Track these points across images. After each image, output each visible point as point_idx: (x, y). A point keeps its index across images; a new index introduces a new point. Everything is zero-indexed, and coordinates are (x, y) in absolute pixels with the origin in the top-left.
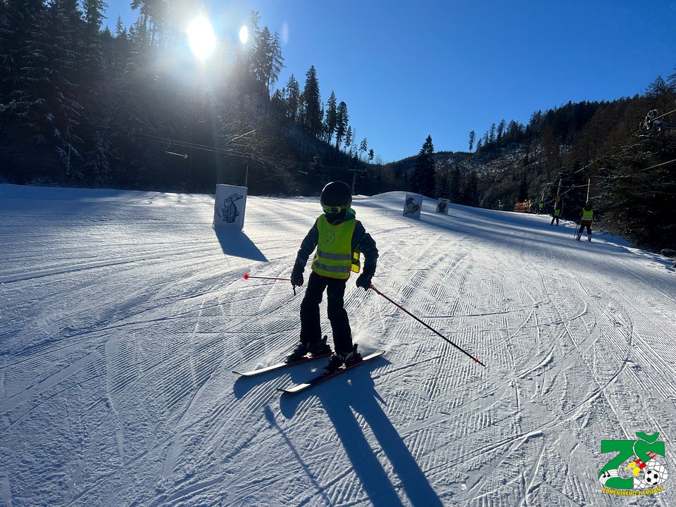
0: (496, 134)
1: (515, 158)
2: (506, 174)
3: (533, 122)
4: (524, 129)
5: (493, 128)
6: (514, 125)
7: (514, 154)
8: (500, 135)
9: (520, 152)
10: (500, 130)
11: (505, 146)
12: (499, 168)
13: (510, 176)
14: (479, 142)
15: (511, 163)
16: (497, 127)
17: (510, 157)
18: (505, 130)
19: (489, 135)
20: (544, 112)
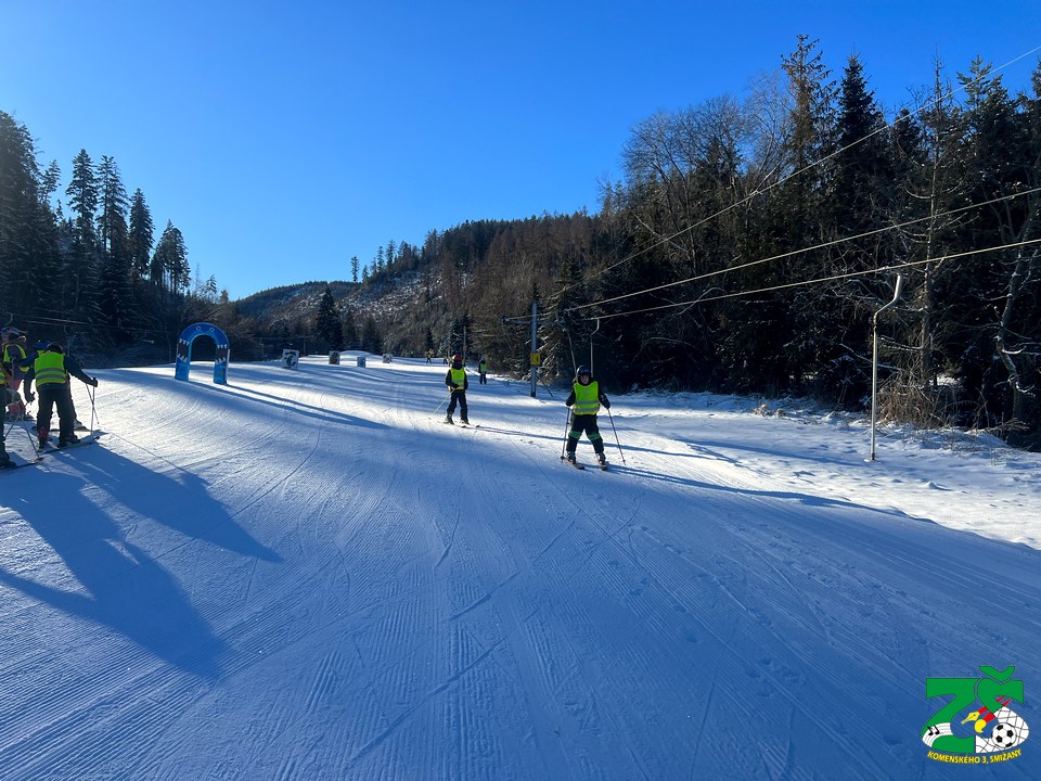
0: (386, 260)
1: (413, 289)
2: (406, 313)
3: (429, 243)
4: (419, 253)
5: (381, 252)
6: (405, 247)
7: (412, 286)
8: (391, 260)
9: (418, 283)
10: (390, 254)
11: (399, 276)
12: (395, 305)
13: (412, 315)
14: (365, 270)
15: (410, 299)
16: (384, 250)
17: (407, 291)
18: (396, 254)
19: (377, 261)
20: (440, 233)
